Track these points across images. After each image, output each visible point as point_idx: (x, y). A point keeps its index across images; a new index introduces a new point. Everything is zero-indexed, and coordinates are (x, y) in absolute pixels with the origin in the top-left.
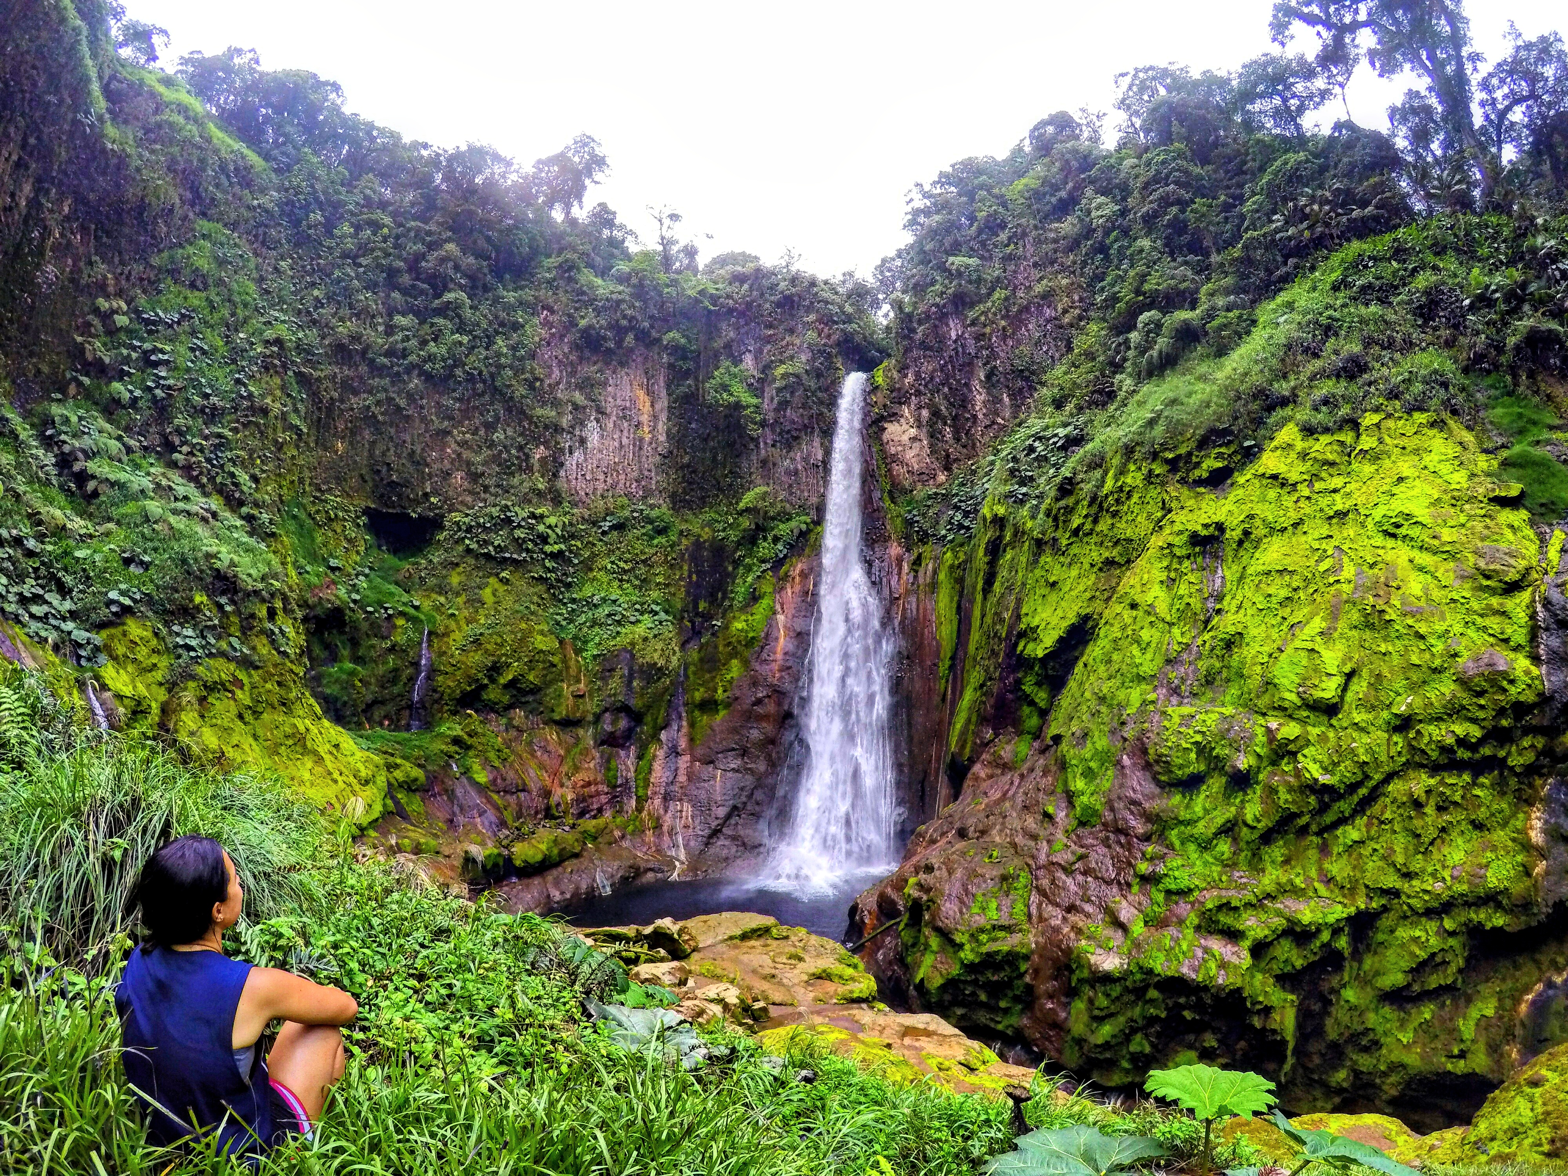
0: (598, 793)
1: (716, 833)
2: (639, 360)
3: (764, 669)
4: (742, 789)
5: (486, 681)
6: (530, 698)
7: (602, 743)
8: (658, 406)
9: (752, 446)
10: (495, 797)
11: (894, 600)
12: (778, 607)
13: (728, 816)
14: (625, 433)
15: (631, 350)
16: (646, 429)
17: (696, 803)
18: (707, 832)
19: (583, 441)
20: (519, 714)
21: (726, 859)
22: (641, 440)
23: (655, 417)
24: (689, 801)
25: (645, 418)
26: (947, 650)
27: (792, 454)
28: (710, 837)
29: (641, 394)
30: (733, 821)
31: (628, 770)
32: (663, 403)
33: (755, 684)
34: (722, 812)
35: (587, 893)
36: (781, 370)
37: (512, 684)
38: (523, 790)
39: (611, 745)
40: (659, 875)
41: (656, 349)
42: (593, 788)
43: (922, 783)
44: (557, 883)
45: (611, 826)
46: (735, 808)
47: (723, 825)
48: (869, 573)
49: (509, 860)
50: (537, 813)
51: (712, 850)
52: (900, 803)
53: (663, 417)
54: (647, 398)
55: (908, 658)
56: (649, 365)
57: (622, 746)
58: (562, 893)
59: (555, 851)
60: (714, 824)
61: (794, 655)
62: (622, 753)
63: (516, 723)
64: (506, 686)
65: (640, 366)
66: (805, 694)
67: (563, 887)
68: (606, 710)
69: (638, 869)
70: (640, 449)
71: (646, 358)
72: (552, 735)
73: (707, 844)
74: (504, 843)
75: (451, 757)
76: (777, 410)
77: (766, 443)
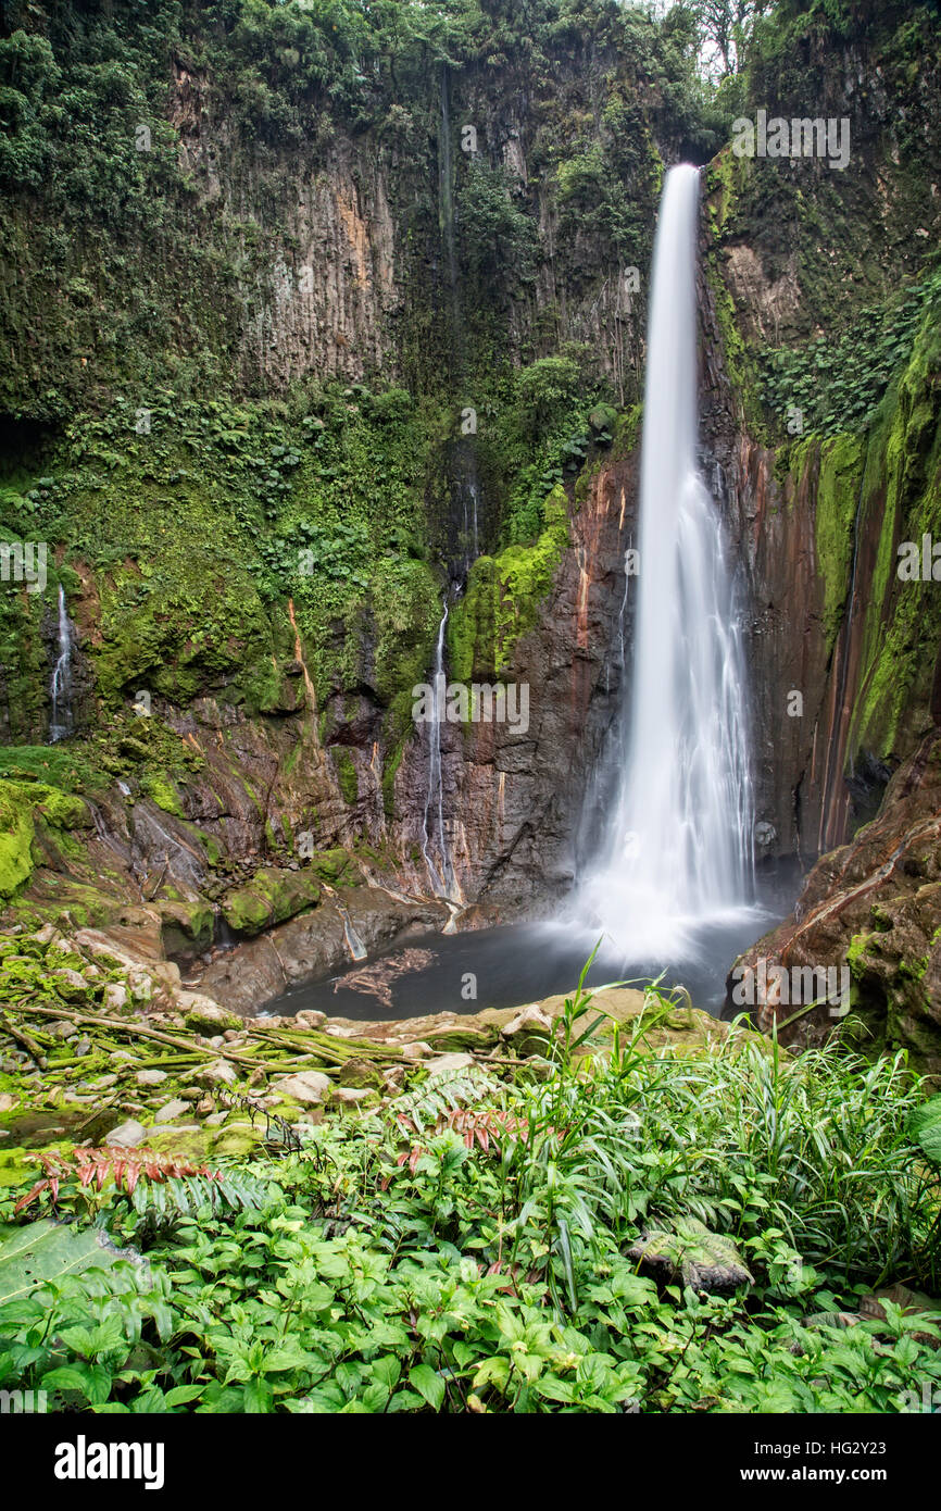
0: (333, 812)
1: (503, 861)
2: (342, 159)
3: (560, 627)
4: (536, 799)
5: (159, 661)
6: (224, 681)
7: (334, 739)
8: (377, 237)
9: (522, 295)
10: (190, 827)
11: (745, 523)
12: (576, 537)
13: (519, 837)
14: (331, 281)
15: (329, 143)
16: (362, 273)
17: (468, 818)
18: (490, 861)
19: (269, 295)
20: (209, 704)
21: (519, 900)
22: (356, 291)
23: (374, 255)
24: (462, 818)
25: (358, 256)
26: (832, 595)
27: (585, 305)
28: (495, 868)
29: (350, 217)
30: (523, 845)
31: (371, 777)
32: (387, 230)
33: (549, 647)
34: (509, 832)
35: (335, 960)
36: (564, 171)
37: (196, 663)
38: (228, 815)
39: (344, 742)
40: (430, 927)
41: (367, 140)
42: (325, 805)
43: (798, 788)
44: (292, 949)
45: (354, 858)
46: (527, 825)
47: (511, 851)
48: (709, 483)
49: (221, 919)
50: (248, 846)
51: (498, 888)
52: (762, 816)
53: (387, 253)
54: (359, 224)
55: (771, 606)
56: (359, 168)
57: (360, 743)
58: (302, 962)
59: (286, 902)
60: (498, 850)
61: (602, 605)
62: (361, 753)
63: (206, 718)
64: (188, 666)
65: (344, 169)
66: (621, 660)
67: (302, 953)
68: (335, 693)
69: (400, 920)
70: (356, 305)
71: (354, 154)
72: (257, 730)
73: (490, 878)
74: (213, 893)
75: (117, 774)
76: (561, 236)
77: (544, 290)
